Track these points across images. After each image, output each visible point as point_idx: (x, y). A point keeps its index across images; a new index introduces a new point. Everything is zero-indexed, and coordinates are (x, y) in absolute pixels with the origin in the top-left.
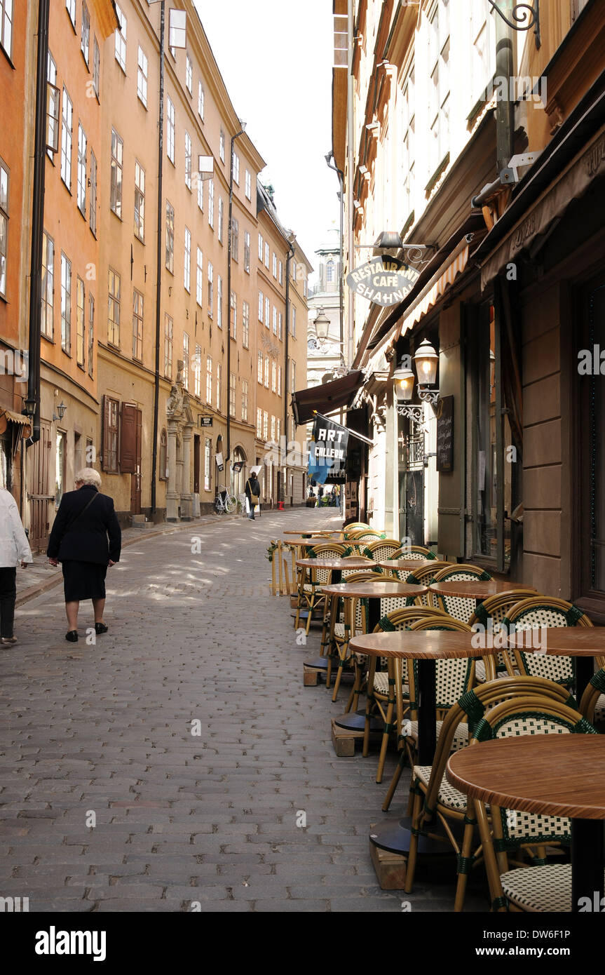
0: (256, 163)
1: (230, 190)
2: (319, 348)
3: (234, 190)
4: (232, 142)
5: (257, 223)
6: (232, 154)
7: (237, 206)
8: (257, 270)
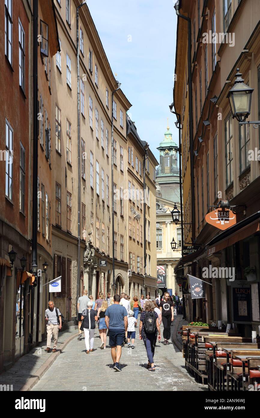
0: (126, 105)
1: (112, 124)
2: (161, 209)
3: (114, 123)
4: (113, 95)
5: (127, 140)
6: (112, 102)
7: (116, 132)
8: (127, 169)
